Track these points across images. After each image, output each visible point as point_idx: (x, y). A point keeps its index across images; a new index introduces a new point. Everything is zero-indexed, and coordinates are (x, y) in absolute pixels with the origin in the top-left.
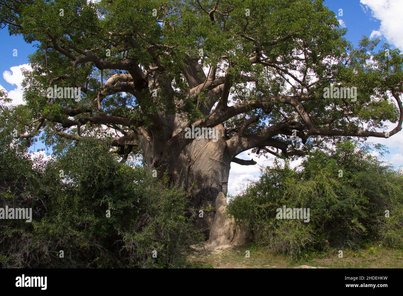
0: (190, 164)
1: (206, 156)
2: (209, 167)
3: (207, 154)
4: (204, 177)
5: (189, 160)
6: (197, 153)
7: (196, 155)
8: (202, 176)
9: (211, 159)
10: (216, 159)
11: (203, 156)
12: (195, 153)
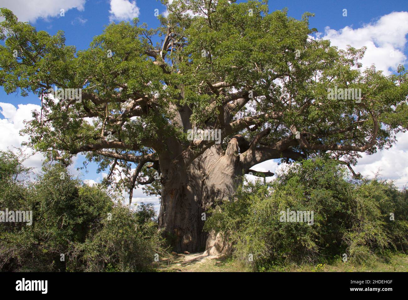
0: (204, 178)
1: (218, 170)
2: (221, 180)
3: (219, 168)
4: (217, 191)
5: (203, 175)
6: (210, 167)
7: (209, 169)
8: (215, 190)
9: (223, 173)
10: (227, 173)
11: (216, 170)
12: (209, 168)
